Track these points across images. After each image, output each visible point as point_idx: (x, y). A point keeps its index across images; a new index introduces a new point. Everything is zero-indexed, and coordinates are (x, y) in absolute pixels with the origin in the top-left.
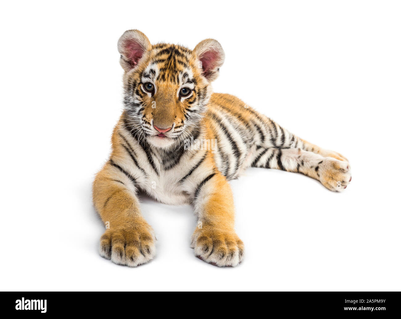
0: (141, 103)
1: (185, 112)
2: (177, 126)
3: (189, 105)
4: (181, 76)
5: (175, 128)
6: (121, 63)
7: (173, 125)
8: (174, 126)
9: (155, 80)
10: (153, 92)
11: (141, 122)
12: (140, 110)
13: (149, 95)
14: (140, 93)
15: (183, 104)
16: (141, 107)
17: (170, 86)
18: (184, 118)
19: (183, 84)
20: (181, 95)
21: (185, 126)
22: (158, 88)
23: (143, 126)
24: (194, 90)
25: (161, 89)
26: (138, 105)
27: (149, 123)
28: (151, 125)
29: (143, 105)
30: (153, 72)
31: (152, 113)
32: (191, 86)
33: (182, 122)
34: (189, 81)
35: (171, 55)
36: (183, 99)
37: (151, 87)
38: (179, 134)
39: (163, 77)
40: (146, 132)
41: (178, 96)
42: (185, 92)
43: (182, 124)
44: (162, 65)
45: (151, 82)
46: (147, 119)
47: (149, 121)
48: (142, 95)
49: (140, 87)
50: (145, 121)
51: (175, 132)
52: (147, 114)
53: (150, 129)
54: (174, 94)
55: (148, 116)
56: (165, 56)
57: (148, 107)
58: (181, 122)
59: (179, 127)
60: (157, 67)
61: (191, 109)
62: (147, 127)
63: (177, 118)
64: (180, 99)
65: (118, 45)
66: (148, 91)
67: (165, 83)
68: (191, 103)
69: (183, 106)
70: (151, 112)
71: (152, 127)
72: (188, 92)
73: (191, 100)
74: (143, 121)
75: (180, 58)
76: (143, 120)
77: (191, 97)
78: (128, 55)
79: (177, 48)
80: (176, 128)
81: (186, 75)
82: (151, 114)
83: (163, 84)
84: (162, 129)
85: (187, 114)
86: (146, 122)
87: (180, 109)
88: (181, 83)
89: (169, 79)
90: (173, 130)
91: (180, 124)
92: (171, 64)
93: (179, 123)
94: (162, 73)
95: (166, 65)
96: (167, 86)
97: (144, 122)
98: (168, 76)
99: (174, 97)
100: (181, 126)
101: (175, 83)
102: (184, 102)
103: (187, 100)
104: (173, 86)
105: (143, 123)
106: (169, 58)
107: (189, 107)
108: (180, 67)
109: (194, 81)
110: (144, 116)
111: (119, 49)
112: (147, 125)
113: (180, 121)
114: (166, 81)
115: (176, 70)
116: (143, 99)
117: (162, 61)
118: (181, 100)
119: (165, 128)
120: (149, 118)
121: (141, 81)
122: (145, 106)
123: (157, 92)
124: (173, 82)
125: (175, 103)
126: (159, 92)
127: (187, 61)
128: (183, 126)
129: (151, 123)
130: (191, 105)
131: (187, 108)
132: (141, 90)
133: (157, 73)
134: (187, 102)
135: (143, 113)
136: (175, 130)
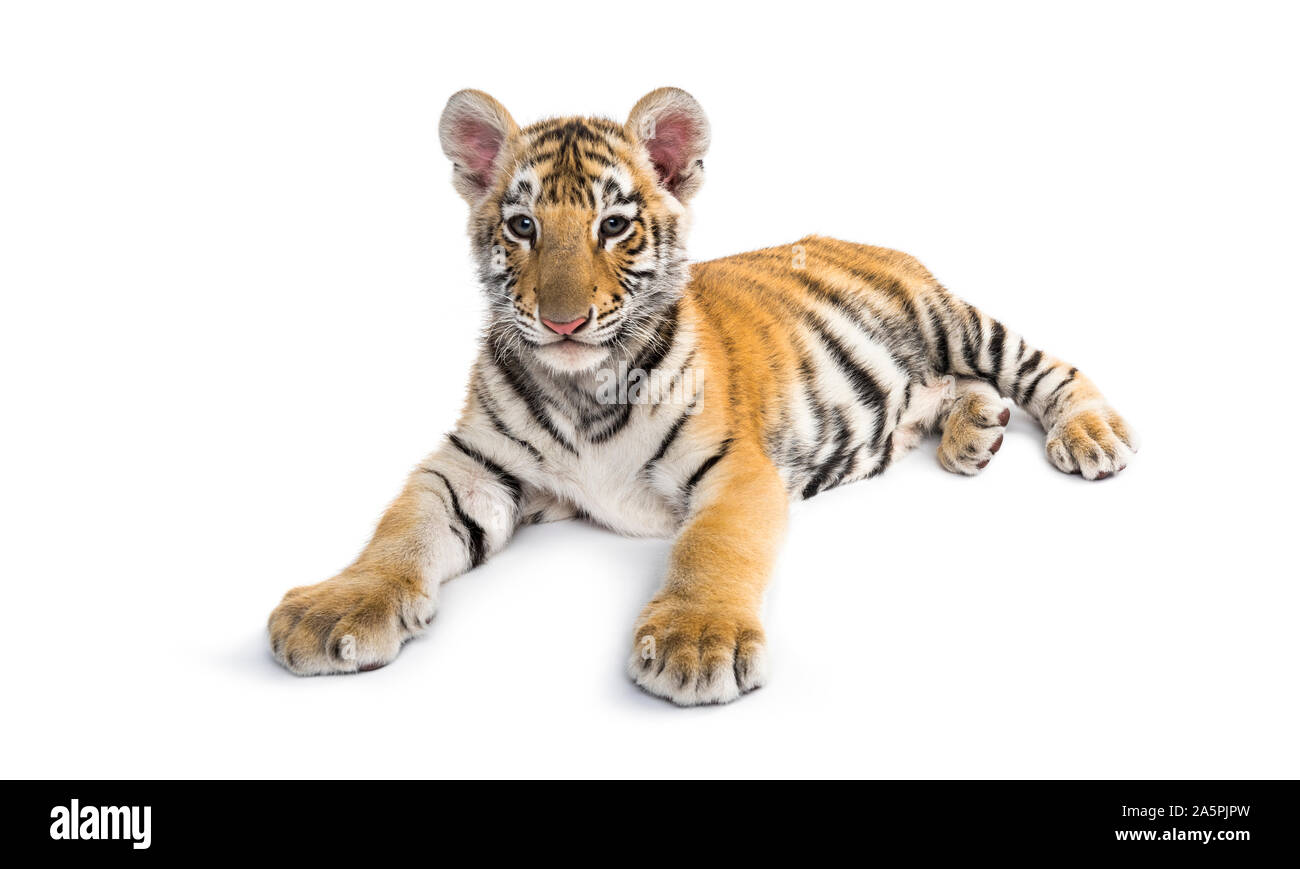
0: (509, 270)
1: (619, 275)
2: (602, 312)
3: (628, 258)
4: (598, 190)
5: (599, 318)
6: (456, 184)
7: (591, 312)
8: (596, 314)
9: (532, 205)
10: (532, 237)
11: (512, 311)
12: (508, 286)
13: (525, 245)
15: (613, 255)
16: (509, 278)
17: (572, 214)
18: (621, 290)
19: (606, 208)
20: (604, 234)
22: (542, 224)
23: (518, 321)
24: (638, 219)
25: (549, 223)
27: (529, 315)
28: (534, 319)
29: (513, 275)
30: (525, 186)
31: (534, 289)
32: (629, 210)
33: (617, 298)
34: (621, 199)
35: (567, 142)
36: (611, 244)
37: (527, 225)
39: (553, 194)
40: (525, 335)
41: (595, 237)
42: (614, 225)
43: (617, 304)
44: (546, 167)
45: (526, 213)
46: (525, 304)
47: (529, 311)
48: (509, 249)
49: (502, 230)
50: (518, 308)
51: (603, 327)
52: (524, 293)
53: (535, 330)
54: (585, 234)
55: (526, 298)
56: (552, 146)
57: (524, 276)
58: (613, 301)
59: (611, 312)
60: (534, 175)
61: (637, 267)
62: (524, 325)
63: (598, 292)
64: (601, 244)
65: (441, 134)
66: (521, 236)
67: (558, 208)
68: (633, 252)
69: (613, 263)
70: (533, 286)
71: (537, 325)
72: (621, 226)
73: (634, 245)
74: (516, 310)
75: (589, 146)
76: (515, 307)
77: (633, 235)
78: (470, 161)
79: (585, 123)
80: (601, 317)
81: (611, 185)
82: (532, 291)
83: (551, 211)
84: (563, 323)
85: (627, 281)
86: (522, 313)
87: (606, 269)
88: (600, 204)
89: (568, 201)
90: (594, 324)
91: (611, 306)
92: (568, 162)
94: (550, 186)
95: (557, 165)
96: (563, 215)
97: (519, 312)
98: (564, 191)
99: (584, 240)
101: (584, 206)
102: (615, 251)
103: (623, 245)
104: (580, 213)
105: (516, 314)
106: (563, 149)
107: (631, 263)
108: (592, 166)
109: (636, 197)
110: (519, 298)
111: (445, 148)
112: (525, 319)
113: (609, 298)
114: (561, 203)
115: (584, 174)
116: (511, 259)
117: (548, 156)
118: (606, 247)
119: (569, 320)
120: (530, 303)
121: (502, 216)
122: (519, 273)
123: (542, 234)
124: (578, 205)
125: (590, 255)
126: (546, 233)
127: (611, 150)
128: (621, 308)
129: (536, 314)
130: (635, 258)
131: (625, 265)
132: (506, 239)
133: (536, 187)
134: (624, 251)
135: (515, 289)
136: (599, 324)
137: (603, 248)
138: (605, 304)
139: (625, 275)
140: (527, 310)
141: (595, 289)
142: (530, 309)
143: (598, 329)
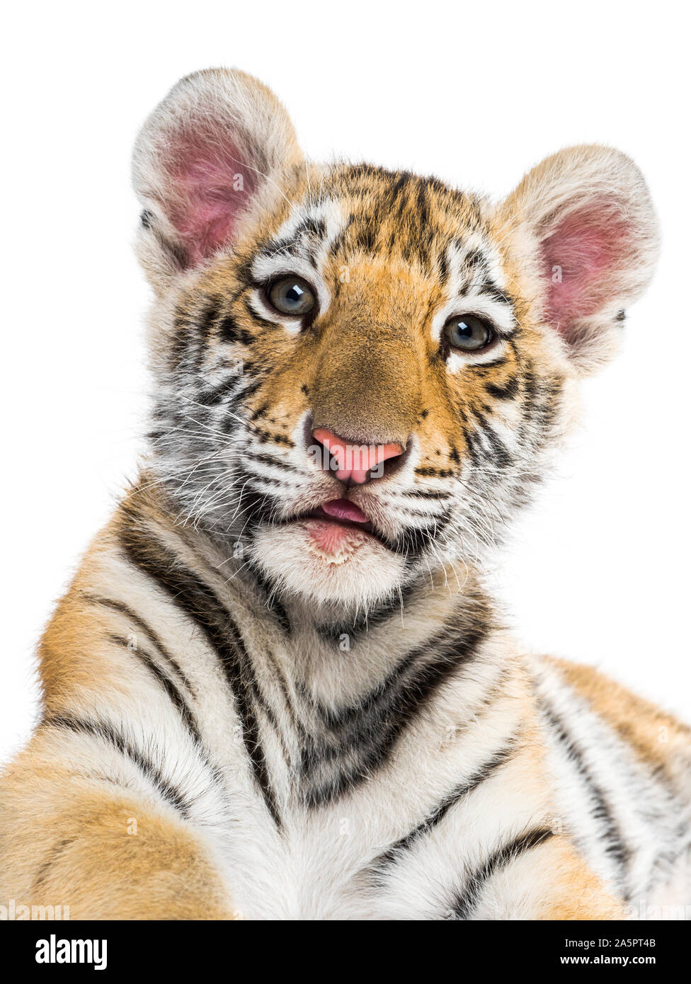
1: (465, 418)
2: (429, 464)
3: (488, 399)
4: (455, 256)
5: (417, 471)
8: (414, 461)
9: (322, 255)
11: (239, 439)
13: (292, 327)
14: (245, 323)
15: (460, 379)
16: (243, 385)
19: (466, 291)
22: (337, 290)
23: (251, 457)
24: (511, 339)
26: (225, 389)
27: (282, 439)
28: (292, 445)
29: (253, 374)
31: (304, 389)
32: (501, 316)
33: (455, 456)
34: (489, 287)
36: (456, 363)
38: (437, 507)
39: (368, 239)
42: (470, 331)
43: (452, 465)
45: (303, 271)
46: (273, 421)
47: (282, 432)
48: (255, 330)
49: (247, 300)
50: (257, 431)
52: (275, 402)
55: (278, 411)
57: (281, 372)
58: (450, 457)
59: (443, 474)
62: (269, 460)
63: (430, 417)
64: (444, 352)
66: (285, 314)
68: (494, 392)
69: (458, 389)
70: (300, 385)
72: (482, 337)
73: (500, 379)
74: (250, 435)
76: (249, 429)
77: (499, 363)
78: (176, 219)
80: (422, 472)
81: (474, 259)
83: (361, 266)
84: (360, 443)
85: (476, 437)
86: (265, 438)
88: (455, 282)
89: (397, 248)
90: (406, 480)
91: (444, 462)
92: (404, 203)
93: (438, 453)
94: (363, 227)
97: (256, 439)
101: (428, 272)
102: (465, 375)
103: (478, 371)
104: (418, 280)
105: (249, 442)
107: (488, 409)
110: (260, 413)
112: (271, 449)
113: (446, 450)
118: (449, 361)
122: (268, 371)
124: (417, 267)
128: (458, 476)
129: (297, 434)
130: (496, 404)
131: (478, 406)
134: (479, 382)
135: (254, 402)
136: (416, 482)
137: (445, 359)
139: (473, 424)
141: (424, 414)
142: (285, 426)
143: (411, 494)
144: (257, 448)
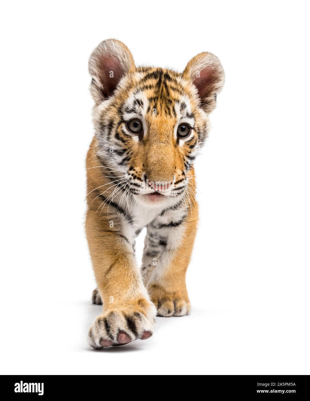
0: (125, 150)
1: (184, 160)
2: (178, 180)
3: (189, 150)
4: (177, 107)
5: (175, 184)
7: (173, 180)
10: (140, 133)
11: (127, 177)
12: (124, 160)
13: (136, 139)
14: (122, 136)
15: (183, 148)
17: (166, 122)
18: (185, 169)
19: (182, 118)
20: (179, 136)
21: (187, 179)
25: (154, 126)
26: (120, 153)
27: (139, 179)
29: (128, 153)
30: (139, 102)
31: (143, 165)
32: (191, 121)
33: (183, 174)
34: (188, 115)
35: (160, 80)
36: (182, 142)
38: (180, 191)
39: (155, 108)
41: (175, 137)
42: (184, 130)
43: (183, 177)
44: (151, 93)
45: (139, 117)
46: (137, 172)
48: (125, 139)
49: (122, 127)
50: (132, 175)
51: (176, 189)
52: (136, 166)
54: (172, 134)
55: (137, 169)
56: (153, 82)
57: (135, 157)
59: (181, 181)
60: (144, 96)
61: (191, 155)
62: (136, 185)
63: (177, 167)
64: (178, 142)
66: (133, 132)
67: (159, 117)
68: (192, 147)
69: (182, 152)
70: (141, 163)
73: (192, 144)
74: (130, 176)
75: (173, 84)
76: (129, 174)
77: (193, 138)
79: (165, 72)
80: (176, 183)
81: (183, 106)
83: (154, 118)
85: (187, 163)
86: (135, 178)
87: (180, 156)
88: (179, 115)
90: (172, 186)
91: (181, 177)
92: (162, 91)
94: (153, 103)
95: (156, 93)
96: (162, 122)
97: (132, 177)
98: (161, 107)
99: (171, 138)
100: (183, 179)
101: (171, 117)
102: (184, 146)
103: (187, 143)
104: (170, 121)
105: (130, 179)
106: (159, 84)
107: (190, 152)
108: (174, 95)
109: (193, 116)
110: (131, 169)
112: (137, 181)
113: (181, 172)
114: (159, 115)
115: (171, 99)
116: (126, 145)
117: (150, 87)
118: (180, 143)
120: (140, 172)
121: (122, 118)
122: (132, 154)
123: (148, 132)
124: (169, 116)
125: (173, 147)
126: (151, 132)
128: (185, 179)
129: (142, 178)
130: (192, 150)
131: (188, 154)
132: (123, 132)
133: (146, 104)
134: (188, 146)
135: (129, 164)
136: (175, 186)
137: (178, 144)
138: (179, 175)
139: (187, 159)
140: (138, 176)
141: (175, 168)
142: (139, 175)
143: (174, 190)
144: (133, 181)
